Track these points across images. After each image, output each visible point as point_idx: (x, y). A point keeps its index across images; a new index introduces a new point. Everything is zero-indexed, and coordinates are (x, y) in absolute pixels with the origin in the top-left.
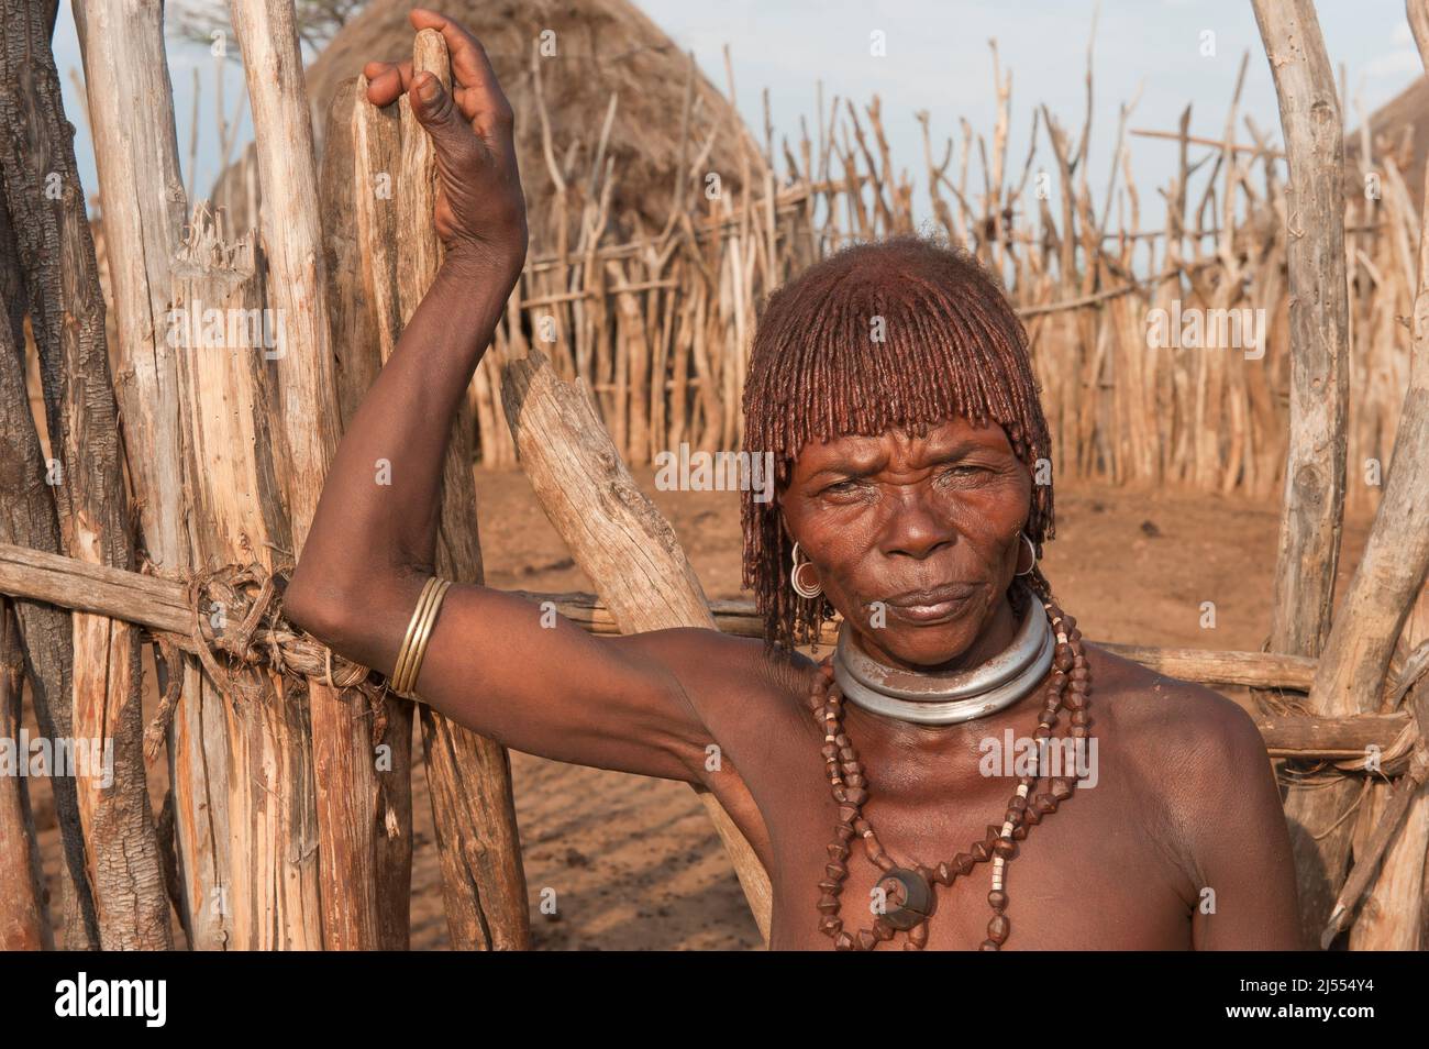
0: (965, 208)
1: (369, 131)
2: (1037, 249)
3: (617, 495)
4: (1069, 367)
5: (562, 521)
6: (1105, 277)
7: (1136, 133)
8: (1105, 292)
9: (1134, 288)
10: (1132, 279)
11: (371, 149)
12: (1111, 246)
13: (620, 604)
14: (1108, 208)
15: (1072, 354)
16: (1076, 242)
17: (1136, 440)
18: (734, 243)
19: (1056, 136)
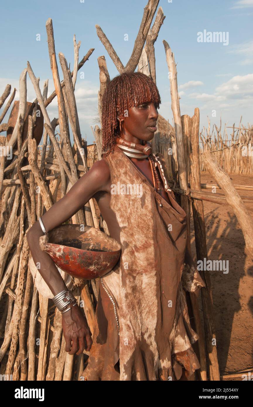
0: (204, 138)
1: (188, 122)
2: (214, 143)
3: (220, 170)
4: (219, 158)
5: (212, 174)
6: (223, 146)
7: (227, 127)
8: (223, 148)
9: (227, 148)
10: (227, 146)
11: (188, 124)
12: (224, 142)
13: (221, 184)
14: (224, 137)
15: (219, 156)
16: (219, 142)
17: (228, 168)
18: (174, 143)
19: (216, 128)
